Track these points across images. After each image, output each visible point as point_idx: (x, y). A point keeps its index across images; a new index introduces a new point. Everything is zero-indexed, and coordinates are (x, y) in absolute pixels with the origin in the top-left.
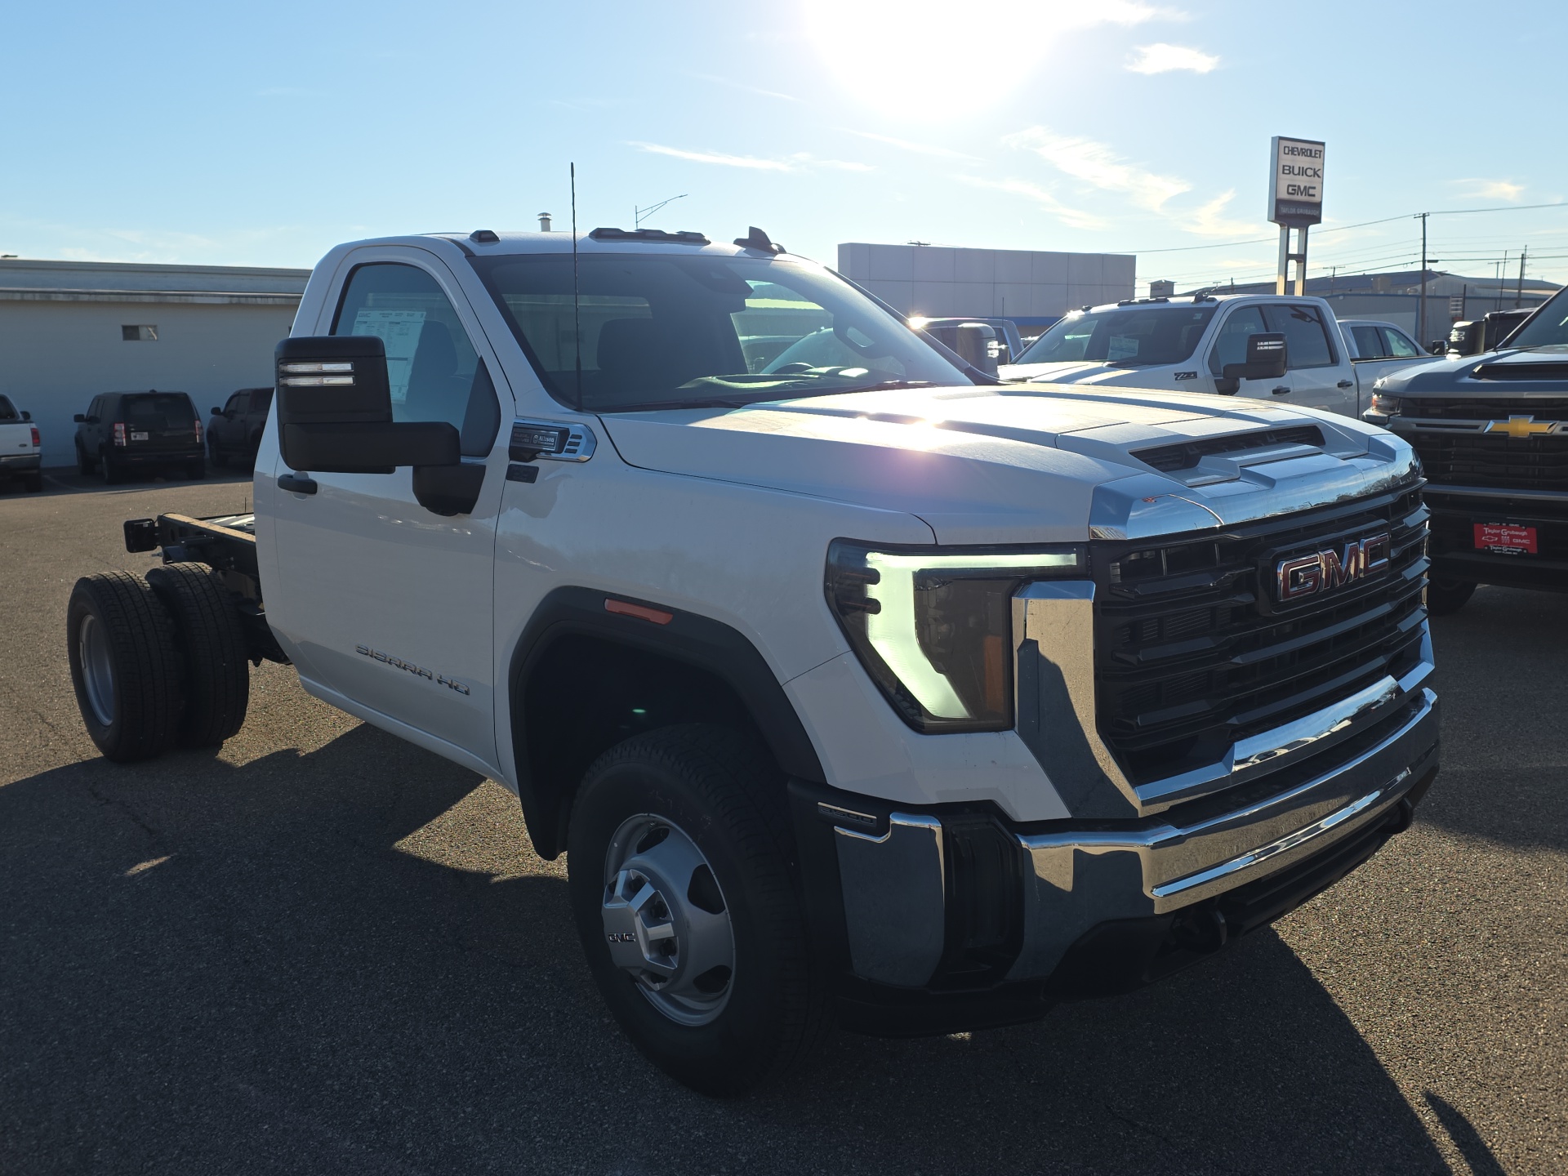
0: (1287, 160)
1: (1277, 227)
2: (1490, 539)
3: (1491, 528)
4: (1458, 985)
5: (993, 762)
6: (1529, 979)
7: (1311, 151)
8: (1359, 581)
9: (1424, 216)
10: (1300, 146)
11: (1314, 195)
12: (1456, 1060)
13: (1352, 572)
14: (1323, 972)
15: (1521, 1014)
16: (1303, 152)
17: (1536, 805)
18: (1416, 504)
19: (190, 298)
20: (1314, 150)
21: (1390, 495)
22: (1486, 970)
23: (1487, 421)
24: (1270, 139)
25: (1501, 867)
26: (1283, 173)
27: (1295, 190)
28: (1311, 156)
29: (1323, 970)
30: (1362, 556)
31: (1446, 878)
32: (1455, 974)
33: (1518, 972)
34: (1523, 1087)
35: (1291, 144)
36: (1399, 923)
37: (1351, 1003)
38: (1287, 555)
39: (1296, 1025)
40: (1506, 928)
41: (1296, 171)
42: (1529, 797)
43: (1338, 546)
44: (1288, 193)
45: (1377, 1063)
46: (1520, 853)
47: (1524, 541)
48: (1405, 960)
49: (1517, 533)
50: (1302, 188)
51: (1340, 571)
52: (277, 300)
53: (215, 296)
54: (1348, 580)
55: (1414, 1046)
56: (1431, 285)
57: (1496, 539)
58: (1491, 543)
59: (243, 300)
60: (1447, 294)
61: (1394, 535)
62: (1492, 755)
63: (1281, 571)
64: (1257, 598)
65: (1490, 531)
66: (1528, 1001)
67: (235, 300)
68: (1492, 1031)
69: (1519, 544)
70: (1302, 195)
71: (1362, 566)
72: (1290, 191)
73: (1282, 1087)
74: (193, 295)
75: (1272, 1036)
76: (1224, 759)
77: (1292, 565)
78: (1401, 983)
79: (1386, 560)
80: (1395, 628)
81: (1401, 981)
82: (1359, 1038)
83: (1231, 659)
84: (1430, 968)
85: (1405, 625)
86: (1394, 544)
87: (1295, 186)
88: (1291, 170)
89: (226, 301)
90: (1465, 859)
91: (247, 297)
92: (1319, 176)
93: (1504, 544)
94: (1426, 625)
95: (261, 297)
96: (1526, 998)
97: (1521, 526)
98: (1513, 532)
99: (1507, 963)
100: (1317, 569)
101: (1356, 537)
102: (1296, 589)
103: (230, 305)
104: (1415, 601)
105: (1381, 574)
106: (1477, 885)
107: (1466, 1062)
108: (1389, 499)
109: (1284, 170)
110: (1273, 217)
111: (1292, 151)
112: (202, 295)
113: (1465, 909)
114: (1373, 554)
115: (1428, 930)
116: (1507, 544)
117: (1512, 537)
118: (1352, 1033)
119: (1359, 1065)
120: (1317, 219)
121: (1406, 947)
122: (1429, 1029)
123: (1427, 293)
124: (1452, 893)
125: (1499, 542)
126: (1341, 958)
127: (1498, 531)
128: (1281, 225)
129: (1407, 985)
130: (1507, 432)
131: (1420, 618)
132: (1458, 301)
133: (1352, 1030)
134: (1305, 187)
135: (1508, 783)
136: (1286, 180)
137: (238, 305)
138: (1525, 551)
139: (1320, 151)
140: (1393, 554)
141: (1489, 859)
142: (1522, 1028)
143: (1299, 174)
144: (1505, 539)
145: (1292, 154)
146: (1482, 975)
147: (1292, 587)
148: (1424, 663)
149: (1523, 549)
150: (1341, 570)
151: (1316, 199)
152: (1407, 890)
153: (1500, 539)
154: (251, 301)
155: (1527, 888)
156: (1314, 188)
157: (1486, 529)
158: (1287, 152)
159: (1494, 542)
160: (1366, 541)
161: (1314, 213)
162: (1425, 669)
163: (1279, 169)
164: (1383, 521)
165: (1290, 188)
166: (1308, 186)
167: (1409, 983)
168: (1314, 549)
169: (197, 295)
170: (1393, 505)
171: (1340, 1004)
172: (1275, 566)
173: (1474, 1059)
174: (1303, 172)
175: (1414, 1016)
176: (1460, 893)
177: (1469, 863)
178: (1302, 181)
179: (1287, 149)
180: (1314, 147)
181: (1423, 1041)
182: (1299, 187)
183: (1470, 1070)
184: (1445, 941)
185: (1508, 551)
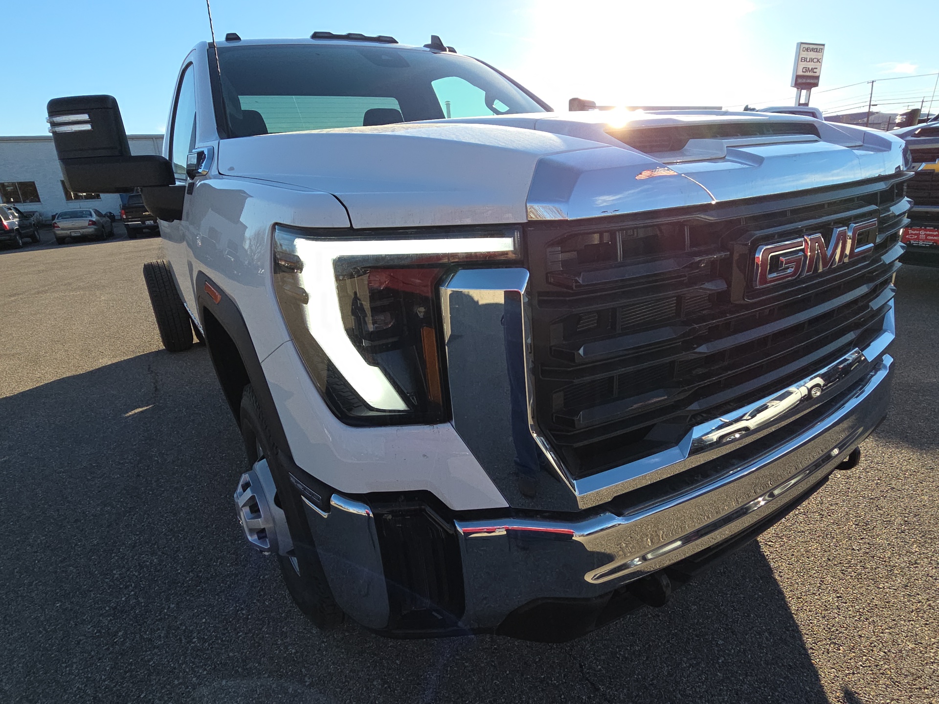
0: (804, 54)
1: (795, 89)
2: (911, 237)
3: (914, 230)
4: (876, 569)
6: (936, 567)
7: (817, 49)
8: (843, 266)
9: (873, 82)
10: (812, 46)
11: (816, 72)
12: (872, 651)
13: (837, 258)
14: (770, 546)
15: (929, 605)
16: (813, 50)
17: (934, 411)
18: (900, 196)
20: (818, 48)
21: (882, 183)
22: (900, 555)
23: (921, 163)
24: (796, 44)
25: (910, 461)
26: (801, 61)
27: (806, 70)
28: (817, 51)
29: (770, 543)
30: (849, 242)
31: (868, 467)
32: (873, 557)
33: (926, 560)
34: (933, 690)
35: (807, 46)
36: (831, 505)
37: (788, 579)
38: (767, 239)
39: (742, 596)
40: (916, 516)
41: (808, 60)
42: (929, 404)
43: (826, 230)
44: (803, 72)
45: (803, 645)
46: (925, 449)
47: (935, 238)
48: (834, 540)
49: (931, 233)
50: (810, 69)
51: (824, 256)
54: (831, 265)
55: (837, 630)
56: (871, 118)
57: (916, 237)
58: (912, 239)
60: (879, 122)
61: (882, 221)
62: (902, 372)
63: (759, 256)
64: (729, 285)
65: (912, 232)
66: (935, 591)
68: (905, 621)
69: (931, 240)
70: (810, 72)
71: (847, 252)
72: (804, 71)
73: (723, 662)
75: (722, 605)
76: (679, 445)
77: (774, 250)
78: (829, 563)
79: (872, 245)
80: (867, 306)
81: (829, 560)
82: (790, 616)
83: (695, 348)
84: (853, 549)
85: (875, 305)
86: (881, 230)
87: (806, 68)
88: (805, 60)
90: (883, 452)
92: (820, 62)
93: (921, 240)
94: (891, 303)
96: (933, 588)
97: (935, 228)
98: (928, 233)
99: (917, 550)
100: (801, 254)
101: (845, 222)
102: (775, 275)
104: (886, 282)
105: (864, 259)
106: (892, 475)
107: (882, 654)
108: (881, 186)
109: (802, 59)
110: (794, 85)
111: (807, 50)
113: (882, 496)
114: (860, 240)
115: (854, 513)
116: (923, 240)
117: (927, 235)
118: (786, 610)
119: (789, 646)
120: (816, 85)
121: (835, 527)
122: (850, 613)
123: (869, 122)
124: (873, 481)
125: (918, 239)
126: (784, 533)
127: (918, 232)
128: (798, 88)
129: (835, 565)
130: (934, 170)
131: (888, 295)
132: (885, 125)
133: (785, 607)
134: (812, 68)
135: (914, 394)
136: (802, 65)
138: (935, 244)
139: (822, 49)
140: (878, 240)
141: (902, 453)
142: (931, 621)
143: (809, 61)
144: (922, 236)
145: (807, 51)
146: (895, 560)
147: (771, 272)
148: (886, 333)
149: (933, 243)
150: (826, 255)
151: (817, 74)
152: (839, 476)
153: (918, 237)
155: (931, 480)
156: (817, 68)
157: (910, 231)
158: (804, 50)
159: (914, 239)
160: (855, 225)
161: (815, 81)
162: (886, 339)
163: (799, 59)
164: (873, 207)
165: (804, 69)
166: (813, 68)
167: (836, 563)
168: (799, 233)
170: (883, 193)
171: (779, 578)
172: (753, 250)
173: (889, 651)
174: (812, 60)
175: (838, 597)
176: (879, 481)
177: (886, 456)
178: (810, 65)
179: (804, 49)
180: (819, 47)
181: (845, 626)
182: (809, 68)
183: (885, 664)
184: (867, 524)
185: (923, 244)
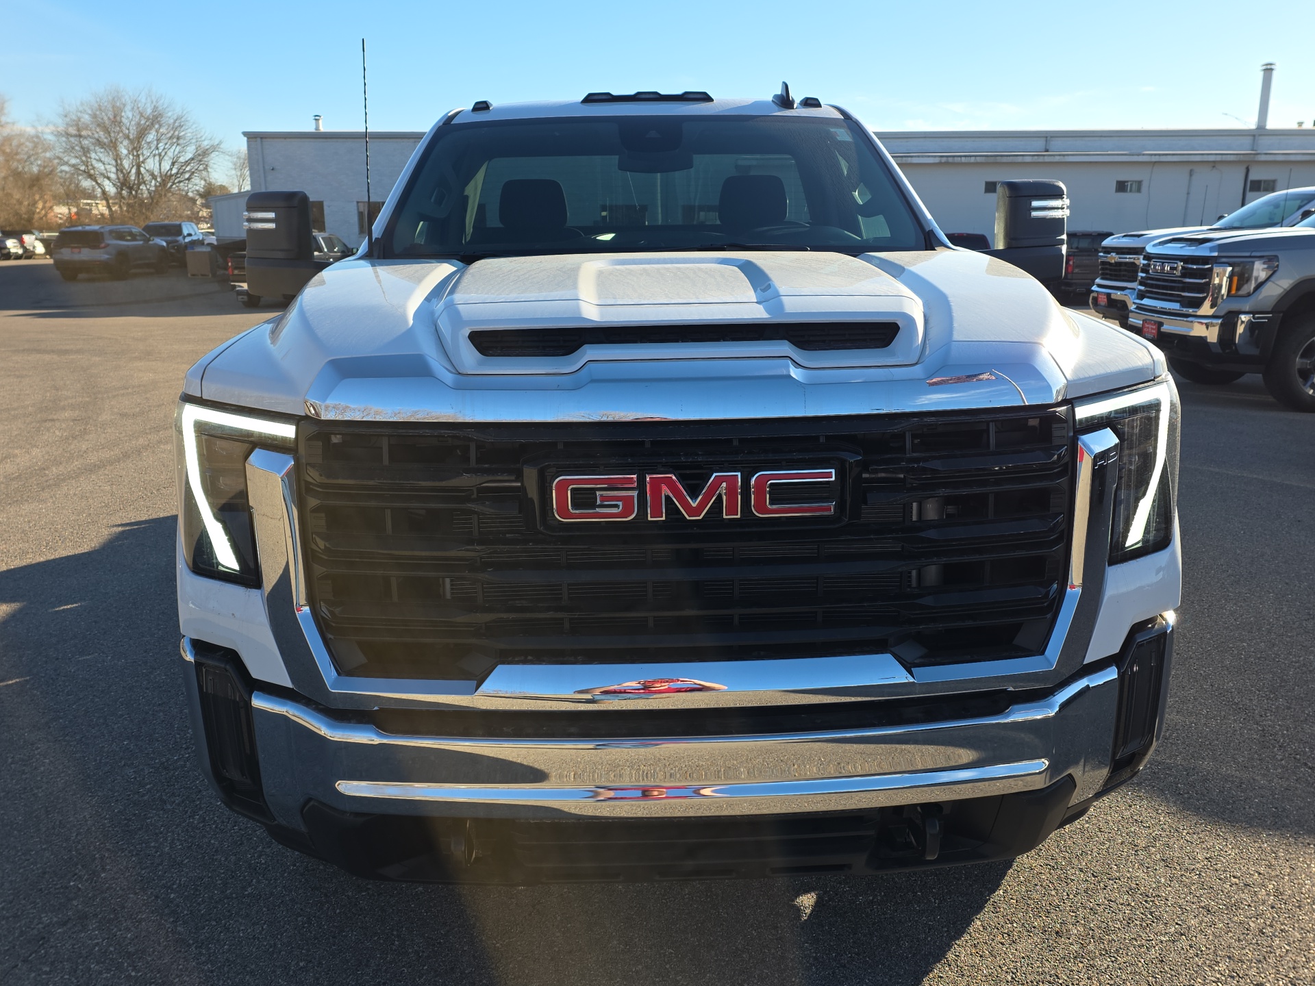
5: (233, 615)
19: (910, 158)
52: (978, 158)
53: (929, 156)
59: (950, 160)
63: (553, 486)
67: (944, 160)
74: (912, 157)
77: (576, 482)
89: (937, 160)
91: (954, 156)
95: (965, 156)
103: (940, 164)
112: (918, 156)
137: (947, 163)
154: (957, 160)
160: (764, 473)
169: (915, 156)
